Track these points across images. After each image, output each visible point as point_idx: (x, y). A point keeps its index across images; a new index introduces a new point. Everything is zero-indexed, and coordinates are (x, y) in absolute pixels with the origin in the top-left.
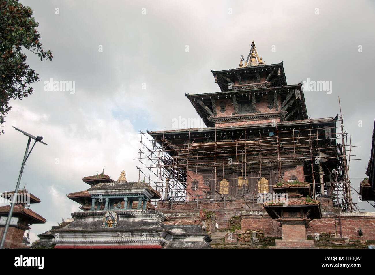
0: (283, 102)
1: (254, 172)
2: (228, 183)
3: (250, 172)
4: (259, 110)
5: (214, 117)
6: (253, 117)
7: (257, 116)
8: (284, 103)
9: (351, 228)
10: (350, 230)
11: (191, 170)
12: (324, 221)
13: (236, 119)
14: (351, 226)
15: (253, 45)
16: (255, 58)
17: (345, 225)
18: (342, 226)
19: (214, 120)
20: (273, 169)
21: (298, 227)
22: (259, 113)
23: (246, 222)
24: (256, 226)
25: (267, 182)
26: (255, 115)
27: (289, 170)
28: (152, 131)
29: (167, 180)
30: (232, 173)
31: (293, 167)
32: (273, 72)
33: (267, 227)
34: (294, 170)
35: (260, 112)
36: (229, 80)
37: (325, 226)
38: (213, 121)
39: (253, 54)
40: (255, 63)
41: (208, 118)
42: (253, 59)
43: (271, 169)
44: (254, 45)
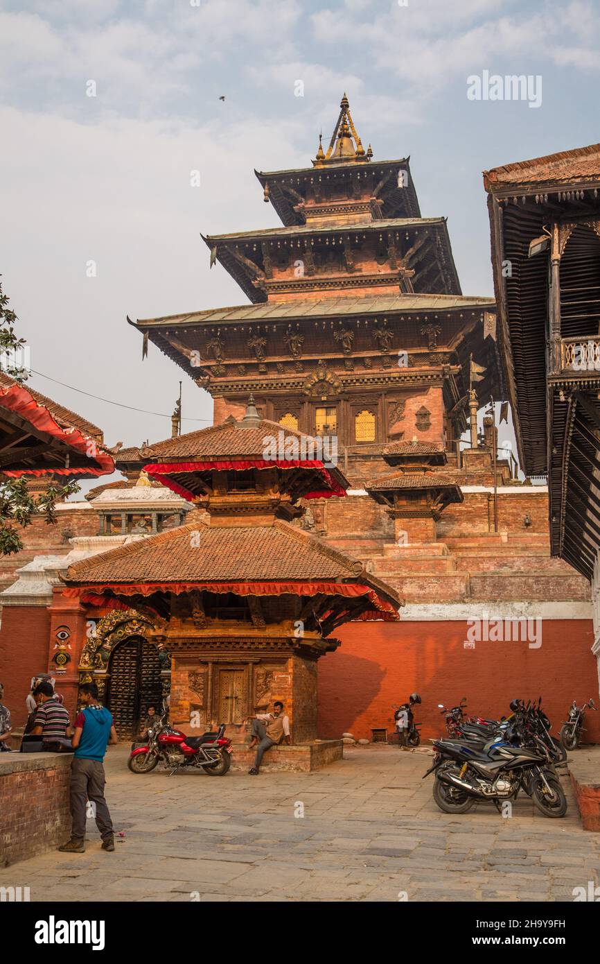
0: (407, 252)
1: (348, 401)
2: (296, 422)
3: (340, 401)
4: (358, 266)
5: (267, 281)
6: (344, 282)
7: (355, 279)
8: (410, 254)
9: (513, 515)
10: (511, 518)
11: (221, 396)
12: (469, 504)
13: (311, 284)
14: (514, 511)
15: (345, 106)
16: (349, 136)
17: (504, 508)
18: (499, 511)
19: (266, 287)
20: (383, 396)
21: (422, 521)
22: (358, 274)
23: (333, 509)
24: (351, 515)
25: (372, 419)
26: (351, 277)
27: (414, 396)
28: (139, 319)
29: (174, 419)
30: (303, 403)
31: (423, 390)
32: (387, 178)
33: (370, 516)
34: (424, 395)
35: (360, 270)
36: (295, 192)
37: (470, 512)
38: (263, 289)
39: (345, 126)
40: (350, 148)
41: (253, 282)
42: (345, 140)
43: (381, 395)
44: (348, 106)
